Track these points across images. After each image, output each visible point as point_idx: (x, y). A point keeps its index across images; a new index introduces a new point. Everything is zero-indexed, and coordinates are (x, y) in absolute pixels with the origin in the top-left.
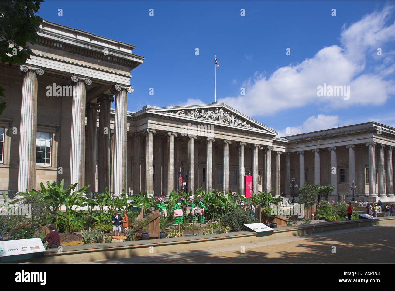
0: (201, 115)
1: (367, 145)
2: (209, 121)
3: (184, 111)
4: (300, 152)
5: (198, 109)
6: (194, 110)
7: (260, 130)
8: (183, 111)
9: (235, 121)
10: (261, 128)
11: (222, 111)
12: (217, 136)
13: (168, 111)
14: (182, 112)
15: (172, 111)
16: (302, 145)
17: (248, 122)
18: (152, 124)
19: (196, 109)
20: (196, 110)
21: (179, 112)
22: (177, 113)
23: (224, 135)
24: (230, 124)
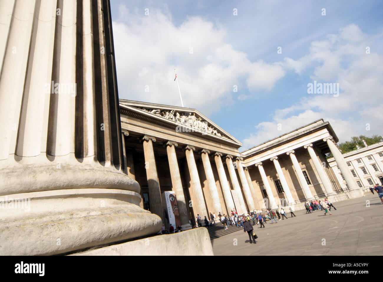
0: (177, 118)
1: (324, 140)
3: (159, 110)
4: (258, 164)
5: (173, 110)
6: (170, 111)
7: (228, 140)
10: (229, 138)
11: (195, 117)
12: (196, 144)
13: (142, 108)
14: (157, 111)
15: (145, 108)
16: (258, 157)
17: (219, 132)
21: (154, 110)
22: (152, 112)
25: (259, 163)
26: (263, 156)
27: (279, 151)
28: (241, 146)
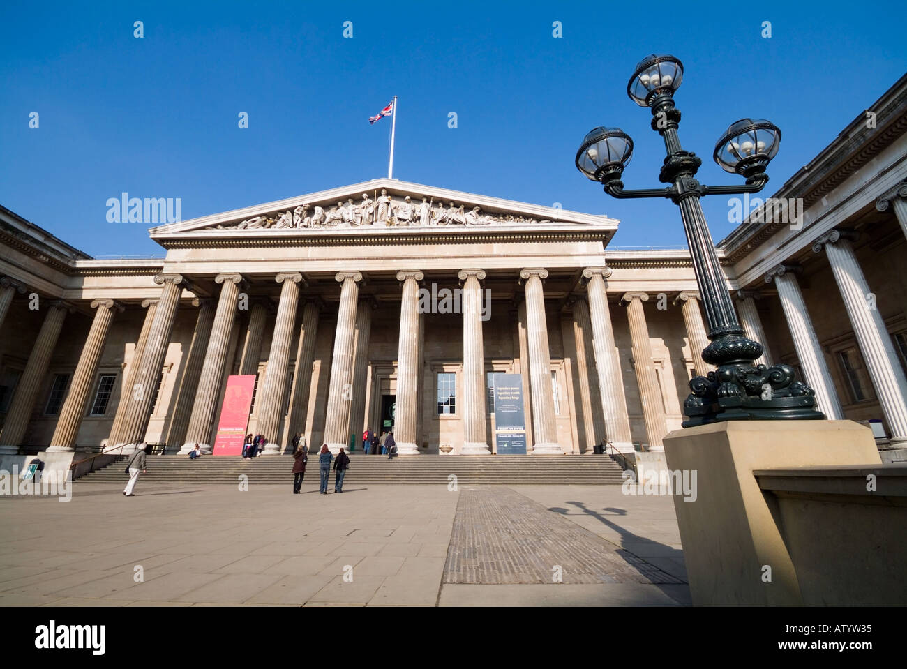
2: (335, 228)
3: (258, 218)
4: (773, 273)
5: (302, 206)
6: (292, 210)
7: (534, 223)
8: (255, 219)
9: (431, 214)
10: (539, 219)
11: (384, 199)
13: (215, 226)
14: (255, 221)
15: (225, 225)
16: (771, 245)
17: (483, 211)
18: (175, 262)
19: (296, 207)
20: (295, 211)
21: (244, 223)
22: (240, 226)
23: (395, 260)
24: (408, 224)
25: (774, 268)
26: (784, 240)
27: (847, 205)
28: (616, 230)
